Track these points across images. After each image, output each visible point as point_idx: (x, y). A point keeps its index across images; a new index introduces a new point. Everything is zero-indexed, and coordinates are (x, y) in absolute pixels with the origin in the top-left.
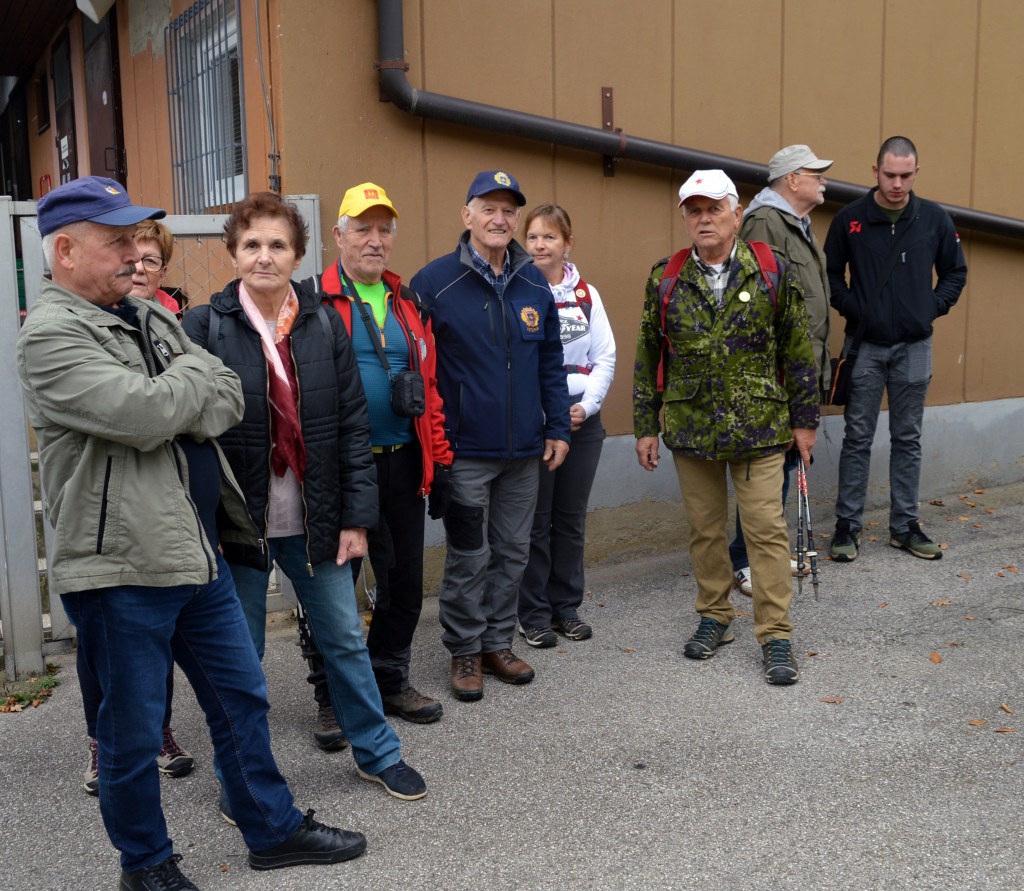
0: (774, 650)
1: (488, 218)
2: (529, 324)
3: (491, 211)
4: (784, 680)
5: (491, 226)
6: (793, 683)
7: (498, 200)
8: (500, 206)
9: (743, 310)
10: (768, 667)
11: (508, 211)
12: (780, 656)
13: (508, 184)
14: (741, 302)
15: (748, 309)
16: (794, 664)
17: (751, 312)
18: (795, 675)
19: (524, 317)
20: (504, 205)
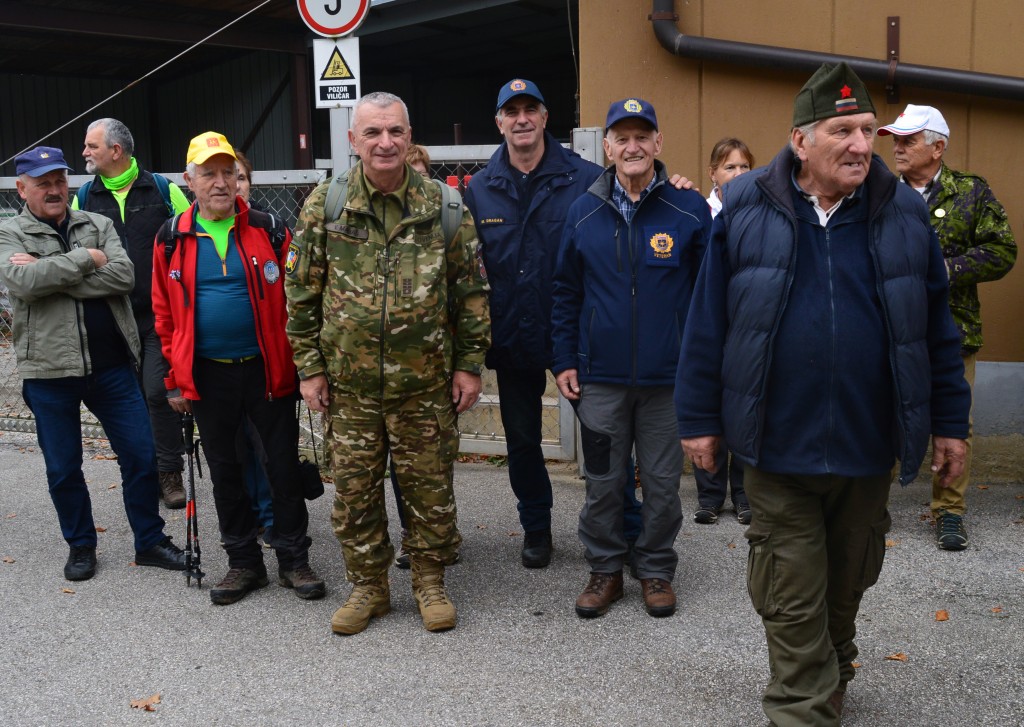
0: (947, 522)
1: (622, 147)
2: (657, 250)
3: (624, 140)
4: (954, 546)
5: (626, 155)
6: (964, 548)
7: (629, 129)
8: (631, 134)
9: (937, 224)
10: (941, 534)
11: (642, 138)
12: (950, 526)
13: (639, 109)
14: (936, 218)
15: (942, 224)
16: (963, 533)
17: (945, 226)
18: (964, 542)
19: (654, 243)
20: (636, 132)
